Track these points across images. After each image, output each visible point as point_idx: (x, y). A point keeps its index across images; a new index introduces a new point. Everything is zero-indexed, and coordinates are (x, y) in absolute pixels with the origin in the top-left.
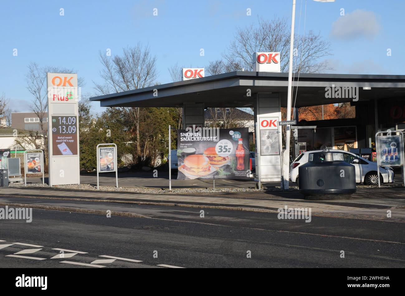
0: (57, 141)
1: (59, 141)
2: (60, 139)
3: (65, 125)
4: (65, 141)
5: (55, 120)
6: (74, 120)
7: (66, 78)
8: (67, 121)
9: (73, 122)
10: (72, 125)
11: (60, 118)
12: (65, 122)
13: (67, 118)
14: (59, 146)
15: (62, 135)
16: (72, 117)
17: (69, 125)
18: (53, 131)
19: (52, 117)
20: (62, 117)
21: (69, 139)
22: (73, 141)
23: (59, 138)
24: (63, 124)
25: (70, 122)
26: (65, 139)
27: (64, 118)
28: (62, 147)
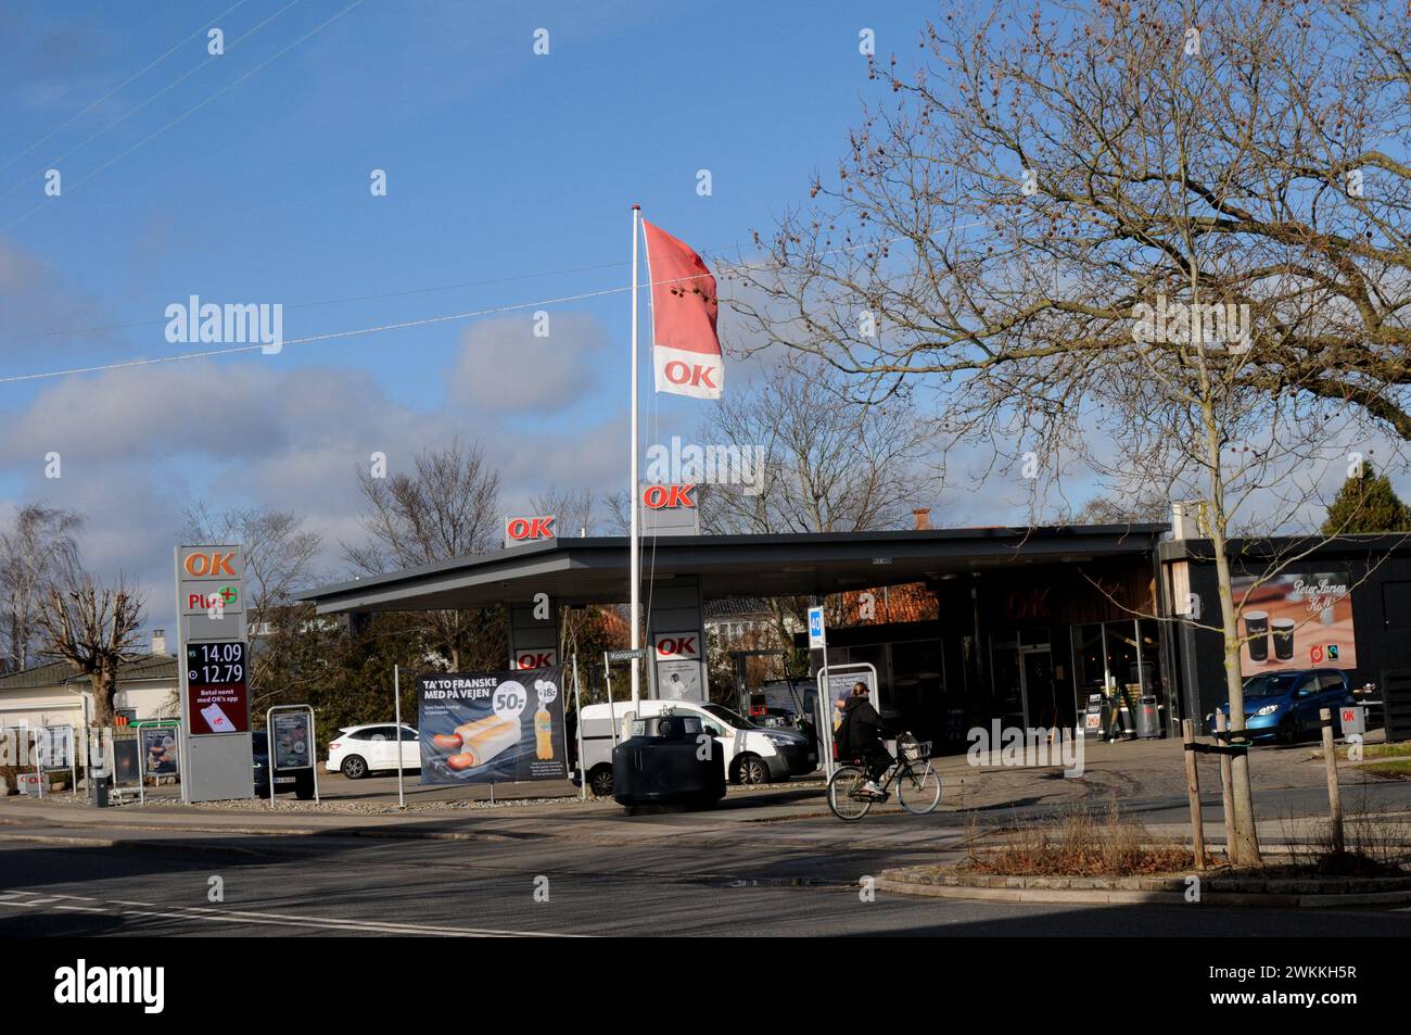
0: (199, 700)
1: (204, 700)
2: (206, 697)
3: (218, 664)
4: (218, 699)
5: (193, 654)
6: (237, 650)
7: (218, 557)
8: (221, 655)
9: (235, 656)
10: (233, 663)
11: (205, 648)
12: (217, 656)
13: (221, 647)
14: (203, 711)
15: (211, 686)
16: (232, 645)
17: (225, 663)
18: (189, 679)
19: (188, 645)
20: (210, 647)
21: (226, 696)
22: (235, 699)
23: (203, 693)
24: (212, 661)
25: (228, 657)
26: (217, 696)
27: (216, 647)
28: (212, 714)
